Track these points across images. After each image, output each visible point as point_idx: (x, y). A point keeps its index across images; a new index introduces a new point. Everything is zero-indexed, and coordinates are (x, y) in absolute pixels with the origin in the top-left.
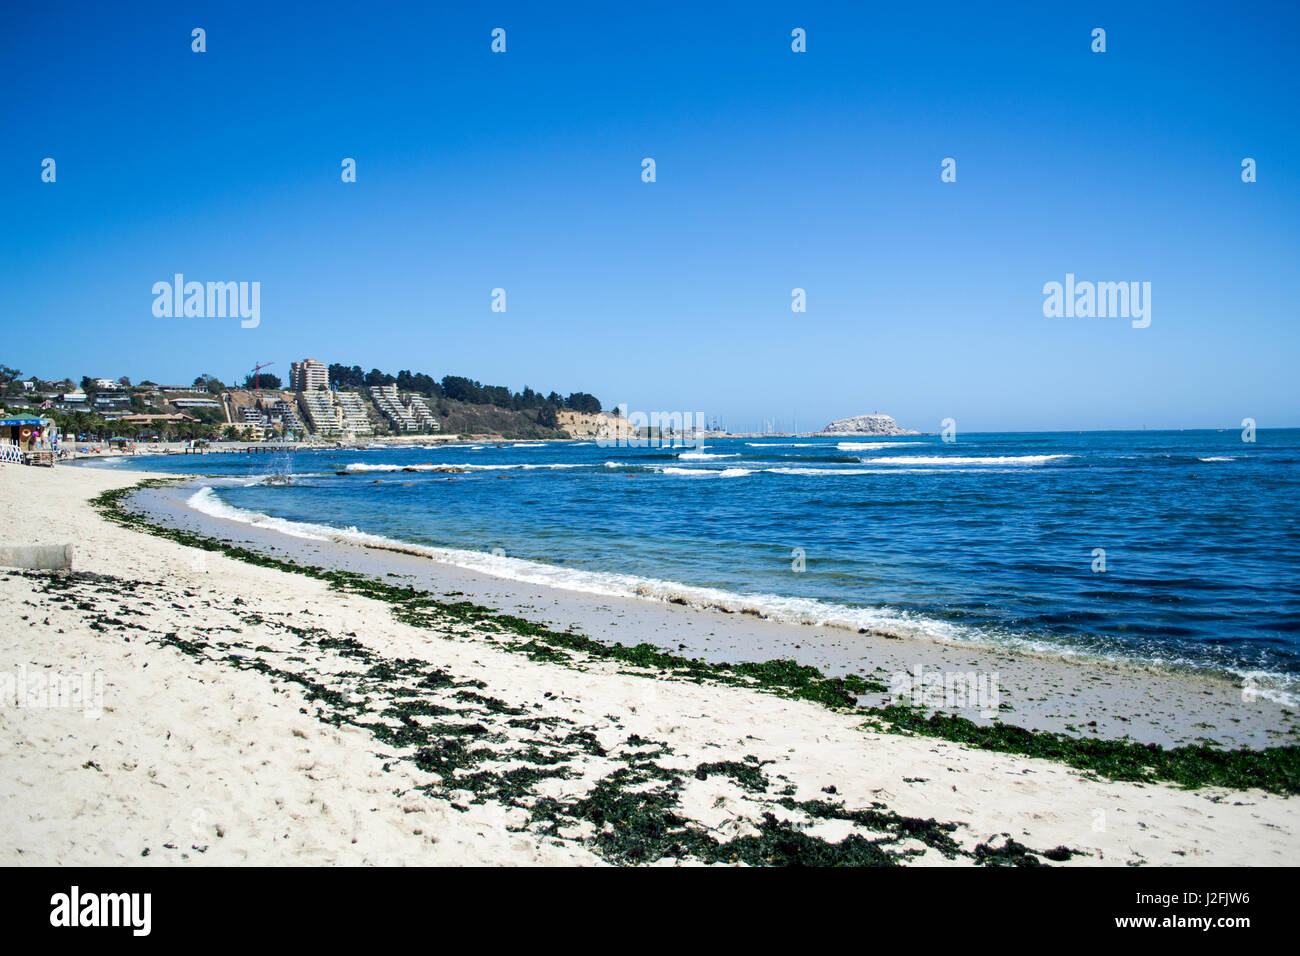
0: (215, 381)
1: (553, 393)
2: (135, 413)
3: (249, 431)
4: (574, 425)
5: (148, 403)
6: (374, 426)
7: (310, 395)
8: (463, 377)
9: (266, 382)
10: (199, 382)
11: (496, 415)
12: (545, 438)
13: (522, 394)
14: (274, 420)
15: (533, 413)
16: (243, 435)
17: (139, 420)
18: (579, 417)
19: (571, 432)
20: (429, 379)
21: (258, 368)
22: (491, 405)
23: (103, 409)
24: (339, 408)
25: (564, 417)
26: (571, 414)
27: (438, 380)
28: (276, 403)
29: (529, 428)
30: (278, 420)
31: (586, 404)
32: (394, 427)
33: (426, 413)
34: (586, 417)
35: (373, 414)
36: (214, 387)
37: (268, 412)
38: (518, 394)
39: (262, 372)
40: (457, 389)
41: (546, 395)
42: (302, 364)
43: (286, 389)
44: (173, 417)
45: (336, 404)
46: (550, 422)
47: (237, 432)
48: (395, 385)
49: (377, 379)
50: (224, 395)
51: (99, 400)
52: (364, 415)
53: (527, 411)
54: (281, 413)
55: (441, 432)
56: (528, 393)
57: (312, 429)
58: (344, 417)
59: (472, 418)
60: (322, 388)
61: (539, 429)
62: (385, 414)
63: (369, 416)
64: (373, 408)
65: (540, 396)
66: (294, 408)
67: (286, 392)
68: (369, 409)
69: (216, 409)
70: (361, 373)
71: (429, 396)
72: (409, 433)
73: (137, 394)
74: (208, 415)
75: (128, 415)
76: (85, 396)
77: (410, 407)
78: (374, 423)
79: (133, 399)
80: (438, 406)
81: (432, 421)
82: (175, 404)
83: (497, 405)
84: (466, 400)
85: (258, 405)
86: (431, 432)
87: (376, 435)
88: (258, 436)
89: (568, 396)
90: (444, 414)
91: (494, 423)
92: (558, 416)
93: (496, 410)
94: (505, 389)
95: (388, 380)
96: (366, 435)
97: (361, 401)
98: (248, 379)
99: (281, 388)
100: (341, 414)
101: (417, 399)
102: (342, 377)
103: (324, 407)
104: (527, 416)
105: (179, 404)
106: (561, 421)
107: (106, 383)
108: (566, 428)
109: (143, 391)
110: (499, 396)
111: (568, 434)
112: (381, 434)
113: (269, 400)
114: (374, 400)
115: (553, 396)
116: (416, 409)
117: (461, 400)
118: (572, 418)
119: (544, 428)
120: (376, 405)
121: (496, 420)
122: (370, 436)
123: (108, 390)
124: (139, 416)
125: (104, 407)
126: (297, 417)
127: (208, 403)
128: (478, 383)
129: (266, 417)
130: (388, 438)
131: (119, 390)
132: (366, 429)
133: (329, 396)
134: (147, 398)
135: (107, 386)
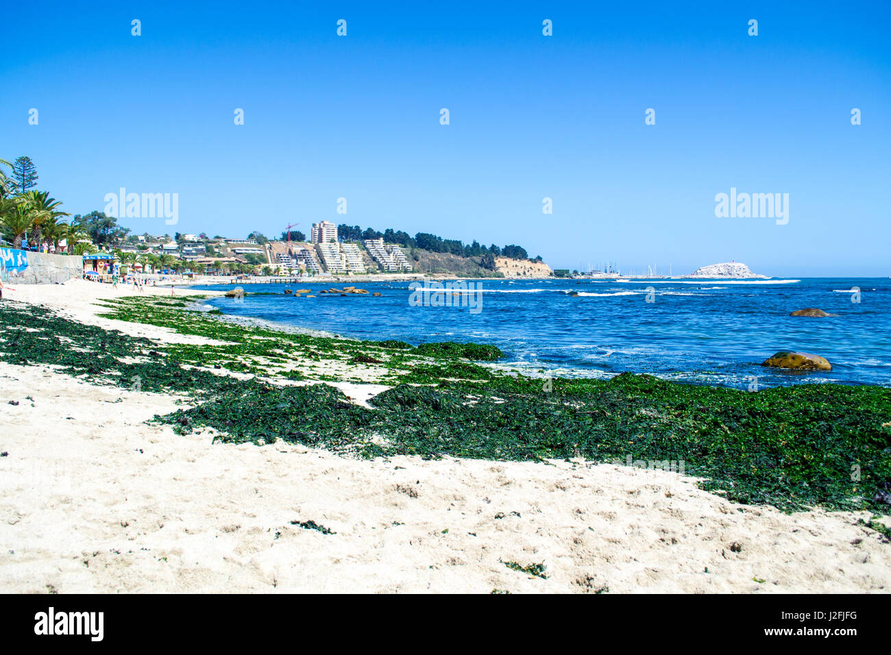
0: (261, 236)
1: (493, 245)
2: (206, 256)
3: (277, 270)
4: (508, 268)
5: (216, 250)
6: (367, 267)
7: (324, 246)
8: (430, 234)
9: (296, 237)
10: (251, 236)
11: (452, 261)
12: (486, 276)
13: (471, 246)
14: (299, 263)
15: (478, 259)
16: (275, 272)
17: (207, 261)
18: (511, 262)
19: (505, 273)
20: (406, 235)
21: (290, 227)
22: (449, 253)
23: (188, 254)
24: (343, 254)
25: (500, 262)
26: (506, 260)
27: (412, 235)
28: (301, 251)
29: (475, 270)
30: (302, 263)
31: (515, 252)
32: (381, 267)
33: (403, 258)
34: (517, 262)
35: (367, 259)
36: (261, 240)
37: (295, 257)
38: (468, 245)
39: (292, 230)
40: (425, 242)
41: (488, 247)
42: (320, 225)
43: (309, 242)
44: (229, 260)
45: (341, 252)
46: (490, 266)
47: (271, 270)
48: (382, 239)
49: (371, 235)
50: (267, 245)
51: (185, 248)
52: (360, 259)
53: (474, 258)
54: (305, 258)
55: (413, 272)
56: (475, 245)
57: (325, 269)
58: (347, 261)
59: (435, 262)
60: (333, 241)
61: (482, 270)
62: (374, 259)
63: (364, 260)
64: (367, 255)
65: (484, 247)
66: (313, 254)
67: (308, 244)
68: (364, 255)
69: (261, 255)
70: (360, 231)
71: (405, 247)
72: (390, 272)
73: (210, 245)
74: (256, 259)
75: (201, 258)
76: (177, 246)
77: (392, 255)
78: (368, 265)
79: (207, 248)
80: (412, 254)
81: (407, 264)
82: (234, 251)
83: (453, 253)
84: (431, 250)
85: (290, 253)
86: (406, 272)
87: (368, 273)
88: (285, 273)
89: (504, 247)
90: (416, 259)
91: (450, 266)
92: (495, 261)
93: (452, 257)
94: (459, 242)
95: (378, 236)
96: (362, 274)
97: (358, 250)
98: (284, 235)
99: (305, 241)
100: (345, 259)
101: (398, 249)
102: (346, 233)
103: (333, 253)
104: (474, 261)
105: (238, 251)
106: (498, 265)
107: (189, 237)
108: (501, 270)
109: (214, 242)
110: (455, 247)
111: (502, 274)
112: (372, 273)
113: (297, 248)
114: (367, 249)
115: (493, 247)
116: (396, 256)
117: (428, 249)
118: (506, 263)
119: (486, 270)
120: (369, 253)
121: (452, 263)
122: (364, 274)
123: (192, 242)
124: (208, 259)
125: (188, 253)
126: (315, 260)
127: (255, 250)
128: (440, 238)
129: (295, 260)
130: (376, 275)
131: (199, 242)
132: (361, 269)
133: (336, 247)
134: (216, 247)
135: (191, 240)
